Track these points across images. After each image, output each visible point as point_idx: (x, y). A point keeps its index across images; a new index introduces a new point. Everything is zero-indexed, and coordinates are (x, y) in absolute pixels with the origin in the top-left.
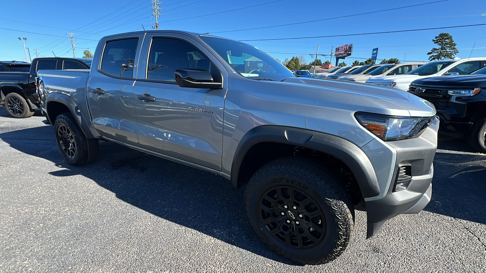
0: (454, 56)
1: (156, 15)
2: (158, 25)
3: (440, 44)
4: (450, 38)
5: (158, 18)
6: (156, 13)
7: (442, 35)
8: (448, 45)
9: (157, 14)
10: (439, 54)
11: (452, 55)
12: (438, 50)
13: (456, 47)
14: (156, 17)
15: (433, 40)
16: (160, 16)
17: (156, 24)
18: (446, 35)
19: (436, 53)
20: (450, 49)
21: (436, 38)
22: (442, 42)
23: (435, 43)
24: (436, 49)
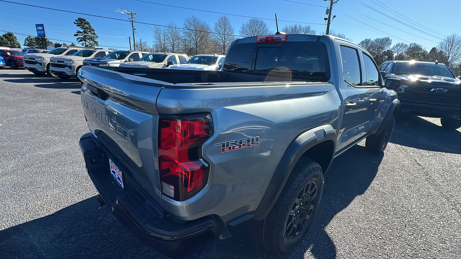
3: (82, 27)
4: (88, 24)
7: (81, 20)
10: (84, 37)
12: (82, 33)
13: (95, 32)
18: (84, 20)
19: (81, 35)
24: (80, 32)
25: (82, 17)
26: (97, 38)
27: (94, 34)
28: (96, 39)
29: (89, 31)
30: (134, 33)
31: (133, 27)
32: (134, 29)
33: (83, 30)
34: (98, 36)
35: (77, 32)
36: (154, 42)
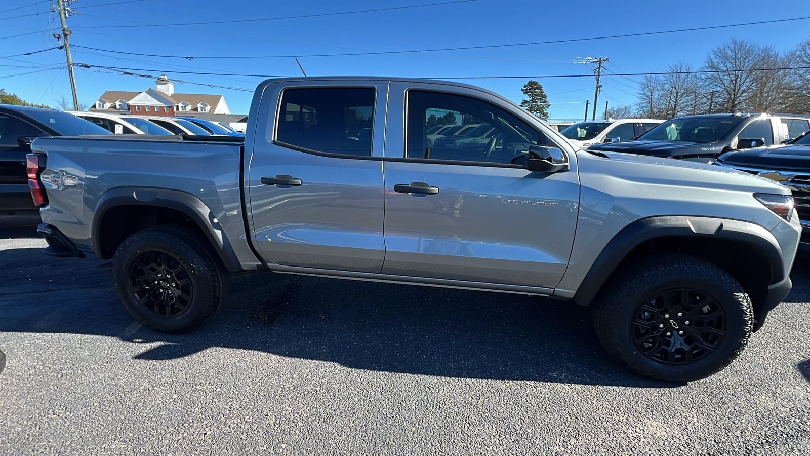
0: (546, 110)
1: (63, 12)
2: (67, 33)
3: (530, 95)
4: (540, 88)
5: (66, 17)
6: (62, 8)
7: (531, 84)
8: (539, 97)
9: (65, 9)
10: (530, 108)
11: (544, 110)
12: (529, 102)
13: (547, 100)
14: (63, 15)
15: (523, 90)
16: (71, 14)
17: (64, 30)
18: (536, 83)
19: (527, 106)
20: (541, 103)
21: (525, 87)
22: (532, 92)
23: (525, 93)
24: (526, 102)
25: (534, 80)
26: (548, 108)
27: (545, 102)
28: (546, 109)
29: (539, 99)
30: (598, 93)
31: (598, 84)
32: (599, 86)
33: (531, 99)
34: (550, 104)
35: (522, 103)
36: (637, 105)
